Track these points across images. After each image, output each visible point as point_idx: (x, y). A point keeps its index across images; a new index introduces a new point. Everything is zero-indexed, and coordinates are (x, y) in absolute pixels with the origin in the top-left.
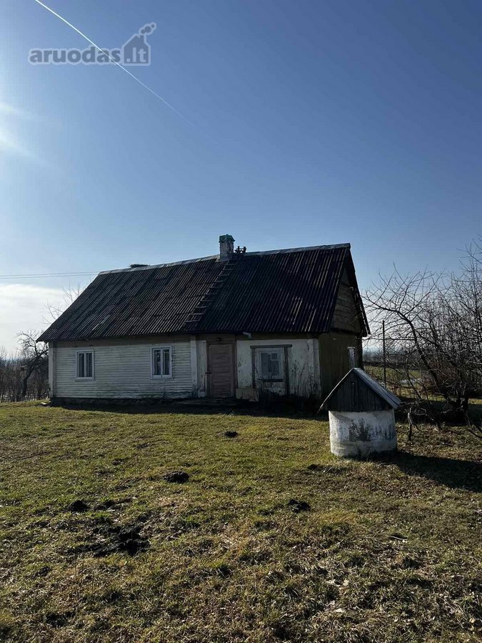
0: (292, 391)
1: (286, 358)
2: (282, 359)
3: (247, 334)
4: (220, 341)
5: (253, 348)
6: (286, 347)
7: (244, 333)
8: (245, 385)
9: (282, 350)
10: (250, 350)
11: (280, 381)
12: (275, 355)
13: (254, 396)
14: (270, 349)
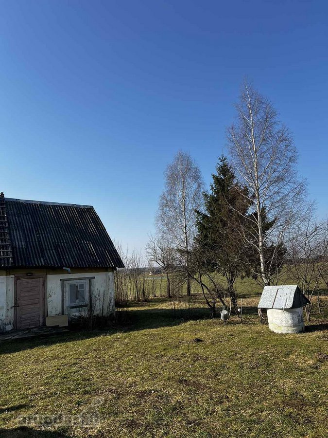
0: (95, 313)
1: (90, 288)
2: (87, 288)
3: (67, 269)
4: (30, 276)
5: (62, 281)
6: (90, 279)
7: (64, 268)
8: (54, 313)
9: (87, 281)
10: (59, 283)
11: (86, 306)
12: (82, 286)
13: (63, 322)
14: (78, 281)
